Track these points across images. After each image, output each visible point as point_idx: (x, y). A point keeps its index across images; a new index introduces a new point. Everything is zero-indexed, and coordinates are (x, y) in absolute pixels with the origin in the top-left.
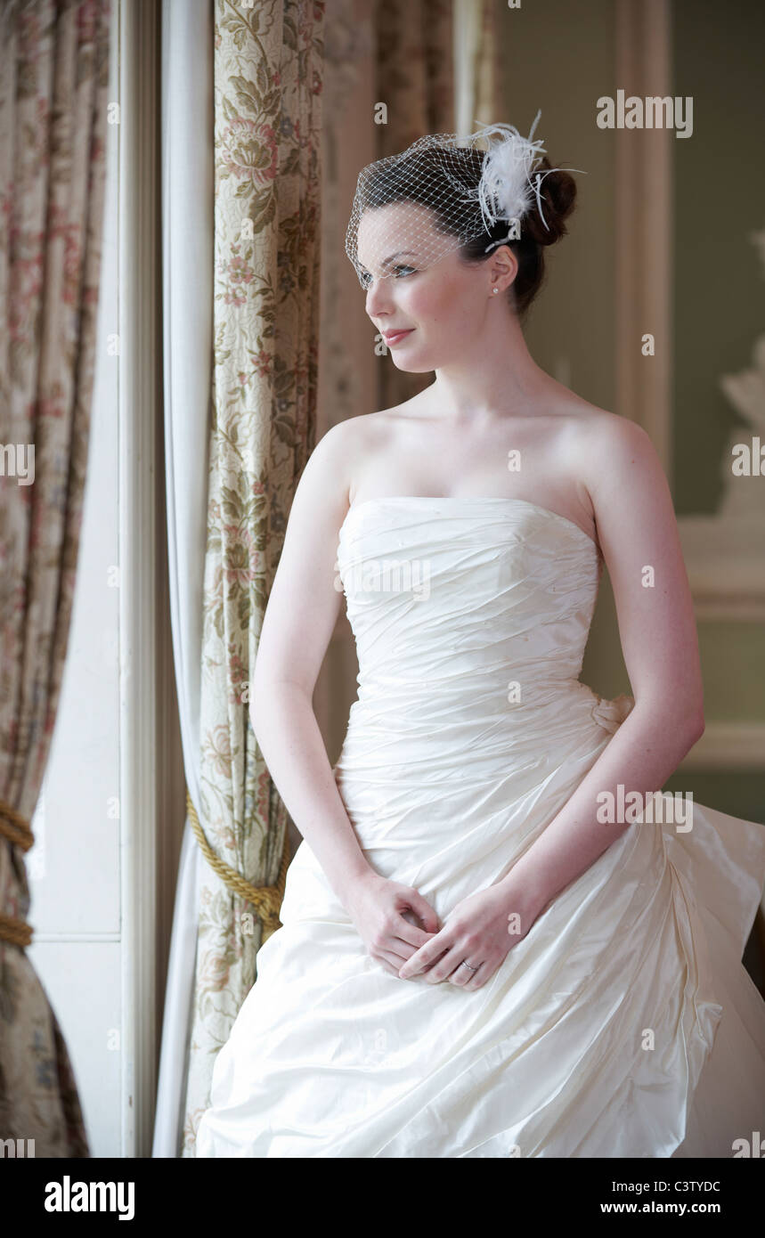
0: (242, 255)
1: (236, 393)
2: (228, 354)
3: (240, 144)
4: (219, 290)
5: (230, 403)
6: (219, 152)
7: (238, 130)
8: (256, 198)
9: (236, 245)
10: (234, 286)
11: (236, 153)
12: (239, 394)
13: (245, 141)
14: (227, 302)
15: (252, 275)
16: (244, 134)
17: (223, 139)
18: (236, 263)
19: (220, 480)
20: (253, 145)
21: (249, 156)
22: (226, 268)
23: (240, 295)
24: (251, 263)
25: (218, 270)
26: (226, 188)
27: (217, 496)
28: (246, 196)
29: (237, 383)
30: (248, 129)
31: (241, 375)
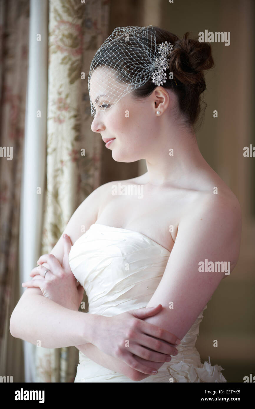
0: (63, 96)
1: (58, 172)
2: (55, 150)
3: (63, 35)
4: (50, 115)
5: (55, 177)
6: (52, 39)
7: (63, 27)
8: (72, 64)
9: (61, 90)
10: (58, 113)
11: (61, 40)
12: (59, 172)
13: (66, 33)
14: (55, 121)
15: (68, 108)
16: (65, 29)
17: (54, 31)
18: (60, 100)
19: (50, 218)
20: (70, 36)
21: (68, 42)
22: (54, 104)
23: (62, 118)
24: (68, 101)
25: (50, 103)
26: (56, 58)
27: (48, 227)
28: (66, 63)
29: (59, 166)
30: (67, 26)
31: (62, 162)
